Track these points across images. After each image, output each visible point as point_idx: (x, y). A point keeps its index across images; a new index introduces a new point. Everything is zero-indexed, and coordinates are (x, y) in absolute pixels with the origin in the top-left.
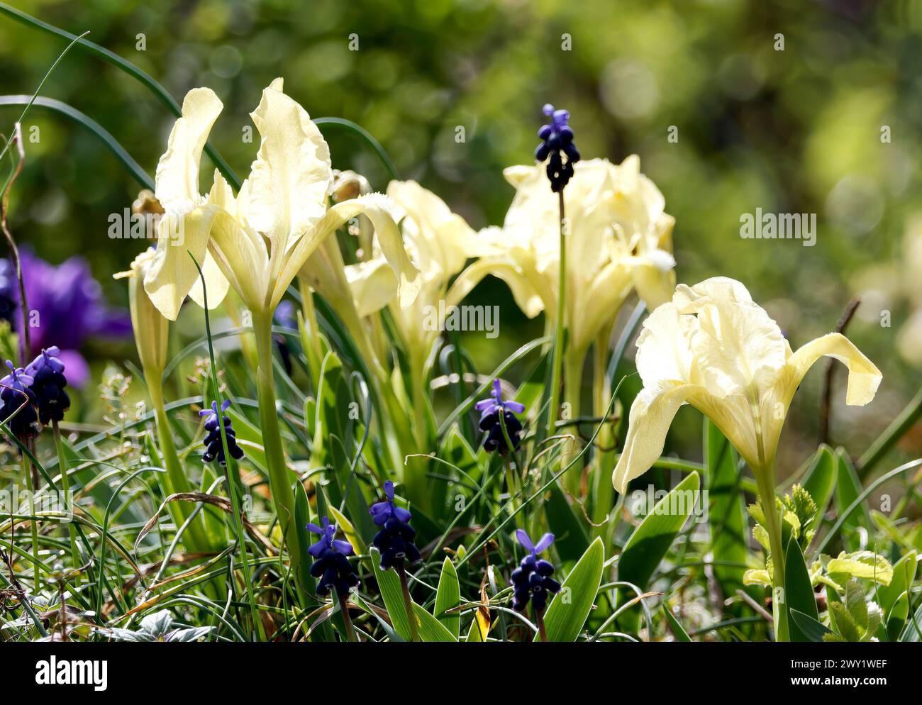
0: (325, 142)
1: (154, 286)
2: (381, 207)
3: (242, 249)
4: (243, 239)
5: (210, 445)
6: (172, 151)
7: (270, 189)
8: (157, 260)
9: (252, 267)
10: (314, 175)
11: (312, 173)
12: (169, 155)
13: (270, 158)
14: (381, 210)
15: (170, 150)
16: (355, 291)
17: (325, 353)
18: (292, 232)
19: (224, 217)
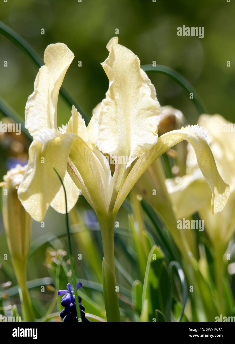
0: (153, 85)
1: (26, 195)
2: (200, 136)
3: (93, 167)
4: (93, 159)
5: (65, 317)
6: (37, 92)
7: (116, 121)
8: (28, 175)
9: (100, 181)
10: (149, 111)
11: (148, 109)
12: (35, 95)
13: (116, 98)
14: (199, 138)
15: (36, 91)
16: (174, 200)
17: (150, 248)
18: (132, 154)
19: (80, 142)
